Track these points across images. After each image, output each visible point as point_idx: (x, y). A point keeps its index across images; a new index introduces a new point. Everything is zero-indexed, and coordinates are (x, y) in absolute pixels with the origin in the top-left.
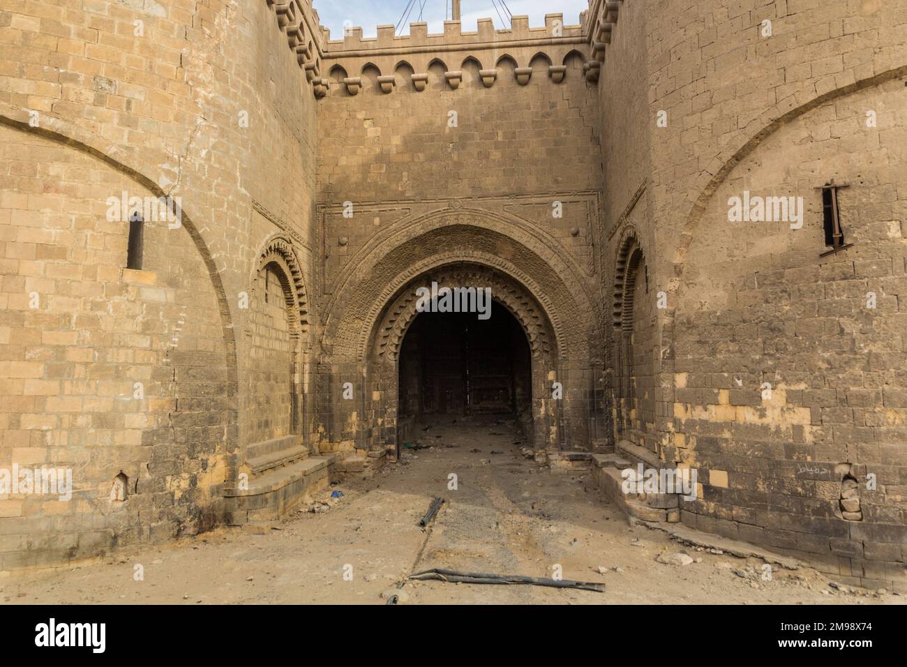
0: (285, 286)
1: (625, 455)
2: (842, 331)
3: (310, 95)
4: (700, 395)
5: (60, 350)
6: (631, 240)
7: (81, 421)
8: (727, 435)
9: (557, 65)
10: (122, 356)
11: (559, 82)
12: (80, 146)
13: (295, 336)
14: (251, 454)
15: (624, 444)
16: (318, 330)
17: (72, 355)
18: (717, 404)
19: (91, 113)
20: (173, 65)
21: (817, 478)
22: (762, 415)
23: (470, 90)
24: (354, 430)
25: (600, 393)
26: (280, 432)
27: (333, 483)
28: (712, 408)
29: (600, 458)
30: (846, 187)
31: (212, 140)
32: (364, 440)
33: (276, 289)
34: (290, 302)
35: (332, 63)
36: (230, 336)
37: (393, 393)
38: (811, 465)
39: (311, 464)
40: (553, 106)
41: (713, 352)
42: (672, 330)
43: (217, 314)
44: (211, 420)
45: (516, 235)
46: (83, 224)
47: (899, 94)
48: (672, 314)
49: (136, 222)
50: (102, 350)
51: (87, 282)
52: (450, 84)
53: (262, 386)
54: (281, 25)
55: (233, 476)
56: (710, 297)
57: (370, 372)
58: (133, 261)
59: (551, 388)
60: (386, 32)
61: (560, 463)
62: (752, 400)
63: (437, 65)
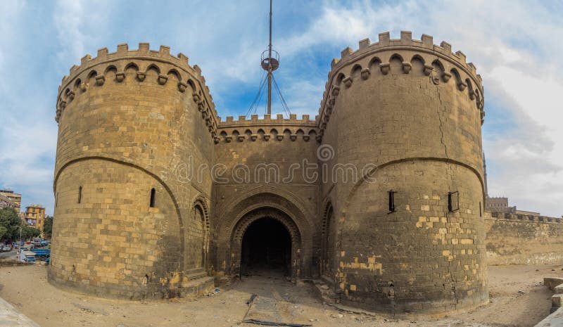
0: (202, 214)
1: (323, 280)
2: (392, 239)
3: (213, 142)
4: (349, 259)
5: (130, 233)
6: (329, 203)
7: (136, 256)
8: (356, 273)
9: (306, 135)
10: (148, 236)
11: (307, 141)
12: (137, 167)
13: (204, 232)
14: (188, 273)
15: (323, 276)
16: (213, 230)
17: (134, 235)
18: (354, 262)
19: (141, 156)
20: (166, 136)
21: (383, 286)
22: (368, 266)
23: (273, 142)
24: (224, 267)
25: (316, 258)
26: (198, 267)
27: (216, 286)
28: (352, 263)
29: (315, 281)
30: (396, 192)
31: (178, 162)
32: (228, 271)
33: (198, 215)
34: (203, 219)
35: (221, 130)
36: (182, 231)
37: (239, 255)
38: (381, 282)
39: (208, 279)
40: (304, 150)
41: (354, 244)
42: (341, 236)
43: (178, 223)
44: (175, 260)
45: (288, 198)
46: (138, 192)
47: (412, 166)
48: (341, 230)
49: (153, 191)
50: (142, 234)
51: (138, 211)
52: (265, 139)
53: (192, 249)
54: (203, 117)
55: (181, 280)
56: (353, 225)
57: (231, 246)
58: (152, 205)
59: (299, 256)
60: (242, 118)
61: (300, 283)
62: (365, 261)
63: (261, 131)
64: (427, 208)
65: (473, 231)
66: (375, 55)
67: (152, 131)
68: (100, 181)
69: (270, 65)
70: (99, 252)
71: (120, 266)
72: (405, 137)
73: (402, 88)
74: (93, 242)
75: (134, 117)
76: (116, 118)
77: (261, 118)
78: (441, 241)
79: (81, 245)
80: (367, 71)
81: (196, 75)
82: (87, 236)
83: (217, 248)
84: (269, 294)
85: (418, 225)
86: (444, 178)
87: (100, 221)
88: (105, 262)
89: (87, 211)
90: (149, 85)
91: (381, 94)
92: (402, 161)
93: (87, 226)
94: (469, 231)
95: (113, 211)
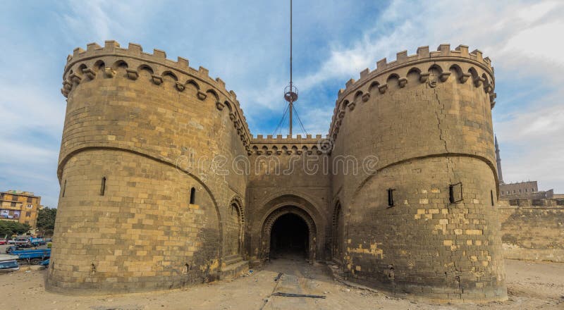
0: (238, 210)
1: (335, 262)
2: (392, 229)
3: (247, 154)
4: (354, 246)
5: (169, 227)
6: (338, 201)
7: (175, 248)
8: (361, 256)
10: (188, 229)
13: (240, 225)
14: (226, 259)
15: (334, 259)
16: (247, 223)
17: (172, 229)
18: (359, 248)
20: (206, 144)
21: (384, 268)
22: (370, 251)
24: (257, 253)
25: (328, 244)
26: (234, 253)
27: (250, 268)
28: (357, 249)
29: (327, 262)
30: (395, 190)
32: (259, 256)
33: (235, 211)
34: (239, 215)
35: (253, 145)
36: (221, 225)
37: (269, 243)
38: (382, 265)
39: (243, 263)
41: (358, 234)
42: (347, 227)
43: (217, 218)
44: (214, 249)
46: (177, 190)
47: (409, 166)
48: (348, 223)
49: (193, 190)
50: (182, 228)
51: (178, 207)
52: (288, 153)
53: (230, 239)
54: (238, 133)
55: (220, 265)
56: (358, 218)
57: (262, 236)
58: (192, 201)
59: (315, 243)
60: (270, 137)
61: (316, 264)
62: (368, 247)
63: (284, 147)
64: (425, 201)
65: (482, 221)
66: (374, 80)
67: (193, 138)
68: (131, 175)
69: (291, 97)
70: (131, 247)
71: (157, 258)
72: (402, 142)
73: (399, 101)
74: (123, 236)
75: (172, 122)
76: (153, 118)
77: (285, 137)
78: (442, 231)
79: (105, 241)
80: (367, 94)
81: (232, 99)
82: (114, 231)
83: (250, 238)
84: (292, 273)
85: (416, 217)
86: (444, 172)
87: (133, 216)
88: (139, 257)
89: (114, 204)
90: (188, 96)
91: (380, 110)
92: (399, 163)
93: (113, 220)
94: (476, 222)
95: (149, 206)
